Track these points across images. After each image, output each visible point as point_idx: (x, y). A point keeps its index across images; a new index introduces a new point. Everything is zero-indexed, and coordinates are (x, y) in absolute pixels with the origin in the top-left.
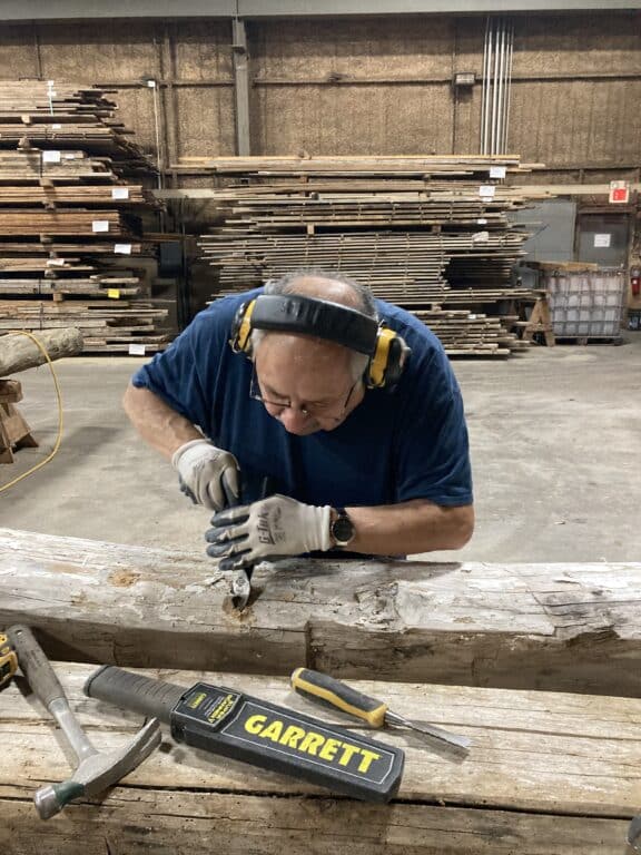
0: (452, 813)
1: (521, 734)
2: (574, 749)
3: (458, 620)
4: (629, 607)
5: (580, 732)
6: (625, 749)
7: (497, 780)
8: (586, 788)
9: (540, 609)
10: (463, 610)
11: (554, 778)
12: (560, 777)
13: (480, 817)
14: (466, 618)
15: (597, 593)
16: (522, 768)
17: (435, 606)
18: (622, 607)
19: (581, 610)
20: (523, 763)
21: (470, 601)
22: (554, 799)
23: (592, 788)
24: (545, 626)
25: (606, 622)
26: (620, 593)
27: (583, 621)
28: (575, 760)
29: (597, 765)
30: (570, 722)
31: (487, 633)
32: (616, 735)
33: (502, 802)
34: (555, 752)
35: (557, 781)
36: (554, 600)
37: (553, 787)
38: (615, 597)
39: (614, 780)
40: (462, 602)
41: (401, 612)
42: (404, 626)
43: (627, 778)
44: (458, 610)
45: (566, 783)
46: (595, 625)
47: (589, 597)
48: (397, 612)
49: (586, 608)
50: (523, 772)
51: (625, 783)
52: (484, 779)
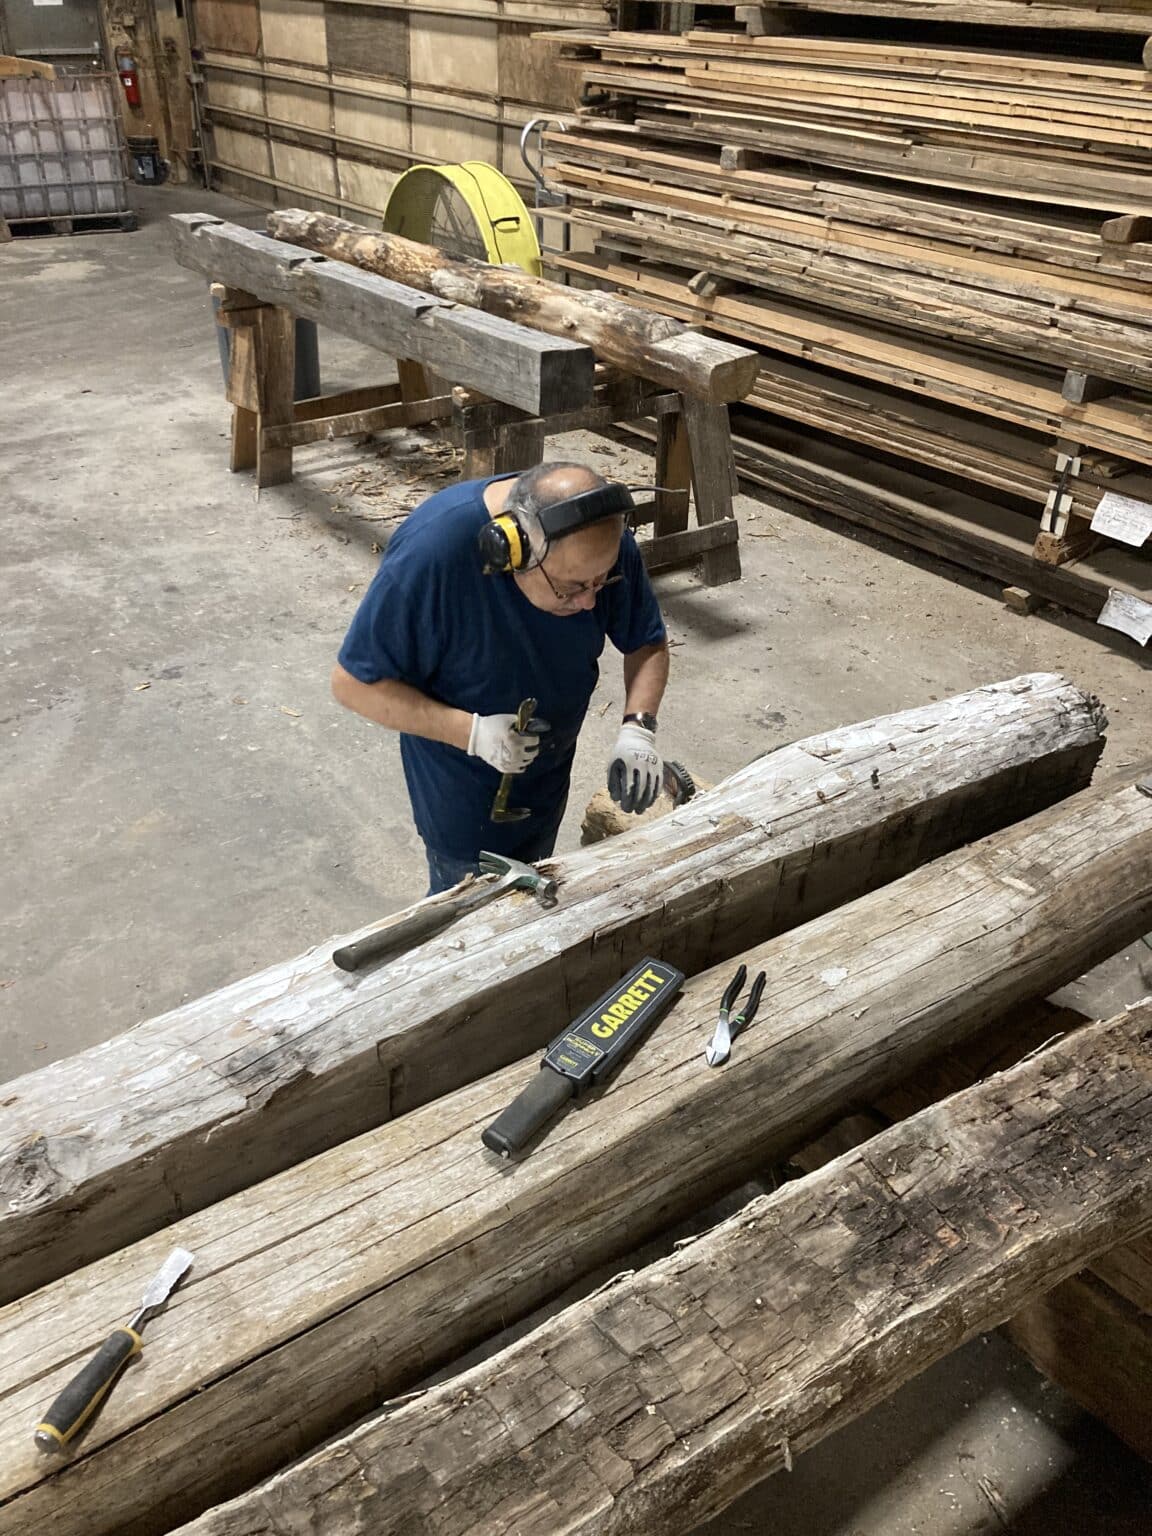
0: (214, 1392)
1: (251, 1261)
2: (307, 1246)
3: (135, 1144)
4: (317, 1036)
5: (307, 1223)
6: (351, 1218)
7: (246, 1329)
8: (329, 1285)
9: (225, 1083)
10: (137, 1128)
11: (298, 1292)
12: (303, 1288)
13: (242, 1377)
14: (144, 1137)
15: (279, 1034)
16: (267, 1300)
17: (102, 1141)
18: (310, 1040)
19: (269, 1064)
20: (265, 1294)
21: (140, 1112)
22: (303, 1317)
23: (334, 1283)
24: (235, 1101)
25: (298, 1066)
26: (304, 1021)
27: (274, 1076)
28: (311, 1259)
29: (331, 1254)
30: (294, 1216)
31: (173, 1141)
32: (340, 1206)
33: (259, 1351)
34: (290, 1262)
35: (302, 1296)
36: (237, 1064)
37: (299, 1305)
38: (300, 1030)
39: (350, 1262)
40: (132, 1120)
41: (61, 1169)
42: (70, 1185)
43: (361, 1253)
44: (130, 1131)
45: (309, 1291)
46: (288, 1074)
47: (272, 1042)
48: (55, 1171)
49: (273, 1058)
50: (268, 1304)
51: (360, 1259)
52: (234, 1335)
